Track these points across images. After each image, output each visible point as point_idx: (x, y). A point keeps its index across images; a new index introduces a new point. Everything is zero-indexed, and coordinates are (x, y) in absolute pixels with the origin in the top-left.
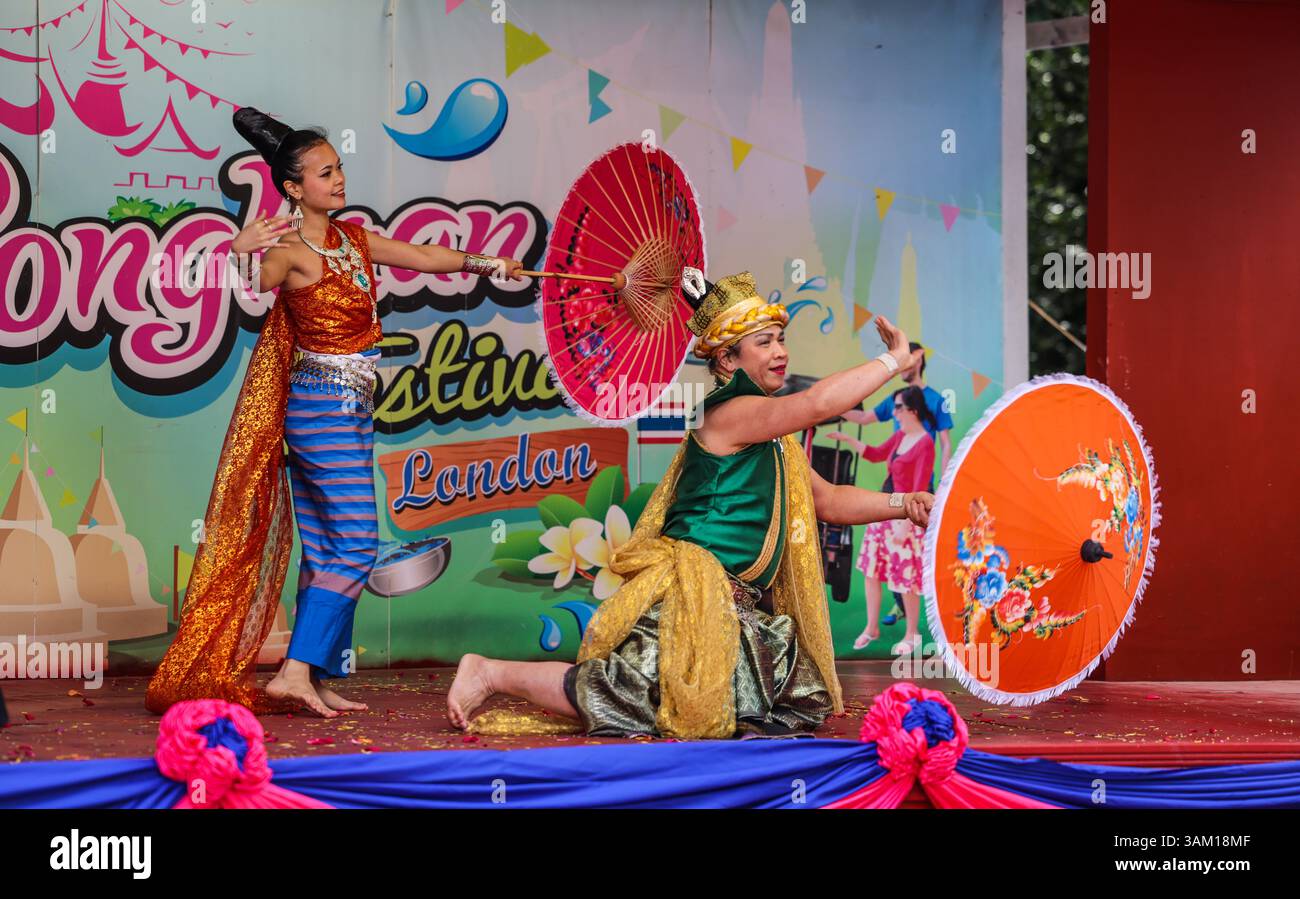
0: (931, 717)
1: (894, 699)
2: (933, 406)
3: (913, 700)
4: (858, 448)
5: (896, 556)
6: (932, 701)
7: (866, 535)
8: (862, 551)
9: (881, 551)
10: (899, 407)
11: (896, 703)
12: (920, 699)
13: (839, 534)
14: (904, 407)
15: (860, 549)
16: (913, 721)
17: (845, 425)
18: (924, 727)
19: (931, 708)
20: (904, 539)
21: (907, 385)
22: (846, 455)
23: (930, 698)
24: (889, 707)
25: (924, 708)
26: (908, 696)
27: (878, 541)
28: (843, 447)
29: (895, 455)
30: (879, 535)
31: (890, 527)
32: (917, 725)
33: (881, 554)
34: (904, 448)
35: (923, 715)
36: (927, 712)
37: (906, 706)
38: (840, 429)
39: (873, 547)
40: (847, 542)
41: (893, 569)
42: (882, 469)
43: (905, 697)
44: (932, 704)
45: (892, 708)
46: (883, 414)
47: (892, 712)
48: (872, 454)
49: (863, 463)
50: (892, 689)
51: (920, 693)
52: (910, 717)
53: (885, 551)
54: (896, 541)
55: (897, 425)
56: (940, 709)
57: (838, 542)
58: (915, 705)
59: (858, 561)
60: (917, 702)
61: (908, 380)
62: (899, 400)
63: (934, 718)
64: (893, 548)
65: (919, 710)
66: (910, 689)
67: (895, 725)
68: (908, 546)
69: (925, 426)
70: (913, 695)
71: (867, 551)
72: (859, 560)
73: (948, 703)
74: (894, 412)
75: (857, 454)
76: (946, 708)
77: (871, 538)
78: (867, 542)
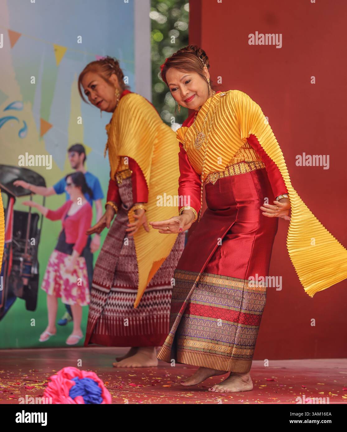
0: (87, 389)
1: (64, 377)
2: (91, 184)
3: (76, 378)
4: (43, 211)
5: (67, 281)
6: (89, 379)
7: (47, 267)
8: (46, 278)
9: (58, 278)
10: (69, 185)
11: (66, 380)
12: (80, 378)
13: (30, 267)
14: (73, 185)
15: (43, 276)
16: (76, 391)
17: (35, 197)
18: (83, 396)
19: (88, 384)
20: (72, 269)
21: (73, 171)
22: (35, 216)
23: (88, 377)
24: (61, 383)
25: (83, 383)
26: (72, 375)
27: (56, 271)
28: (33, 211)
29: (67, 216)
30: (56, 268)
31: (63, 262)
32: (79, 394)
33: (58, 279)
34: (73, 211)
35: (83, 388)
36: (85, 386)
37: (72, 382)
38: (31, 199)
39: (52, 275)
40: (36, 272)
41: (65, 290)
42: (58, 225)
43: (70, 376)
44: (88, 381)
45: (63, 384)
46: (59, 190)
47: (63, 386)
48: (52, 216)
49: (46, 221)
50: (63, 371)
51: (81, 374)
52: (74, 390)
53: (60, 277)
54: (67, 271)
55: (68, 196)
56: (93, 383)
57: (30, 272)
58: (77, 382)
59: (42, 284)
60: (79, 380)
61: (76, 167)
62: (69, 180)
63: (89, 390)
64: (65, 276)
65: (80, 385)
66: (75, 371)
67: (64, 395)
68: (75, 275)
69: (86, 198)
70: (76, 375)
71: (48, 277)
72: (44, 284)
73: (99, 379)
74: (66, 188)
75: (42, 216)
76: (97, 383)
77: (51, 269)
78: (49, 272)
